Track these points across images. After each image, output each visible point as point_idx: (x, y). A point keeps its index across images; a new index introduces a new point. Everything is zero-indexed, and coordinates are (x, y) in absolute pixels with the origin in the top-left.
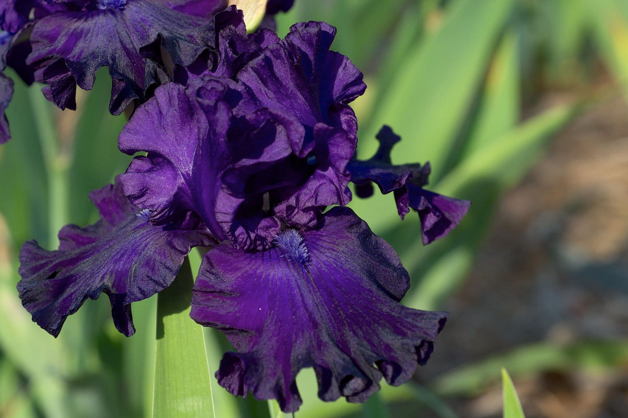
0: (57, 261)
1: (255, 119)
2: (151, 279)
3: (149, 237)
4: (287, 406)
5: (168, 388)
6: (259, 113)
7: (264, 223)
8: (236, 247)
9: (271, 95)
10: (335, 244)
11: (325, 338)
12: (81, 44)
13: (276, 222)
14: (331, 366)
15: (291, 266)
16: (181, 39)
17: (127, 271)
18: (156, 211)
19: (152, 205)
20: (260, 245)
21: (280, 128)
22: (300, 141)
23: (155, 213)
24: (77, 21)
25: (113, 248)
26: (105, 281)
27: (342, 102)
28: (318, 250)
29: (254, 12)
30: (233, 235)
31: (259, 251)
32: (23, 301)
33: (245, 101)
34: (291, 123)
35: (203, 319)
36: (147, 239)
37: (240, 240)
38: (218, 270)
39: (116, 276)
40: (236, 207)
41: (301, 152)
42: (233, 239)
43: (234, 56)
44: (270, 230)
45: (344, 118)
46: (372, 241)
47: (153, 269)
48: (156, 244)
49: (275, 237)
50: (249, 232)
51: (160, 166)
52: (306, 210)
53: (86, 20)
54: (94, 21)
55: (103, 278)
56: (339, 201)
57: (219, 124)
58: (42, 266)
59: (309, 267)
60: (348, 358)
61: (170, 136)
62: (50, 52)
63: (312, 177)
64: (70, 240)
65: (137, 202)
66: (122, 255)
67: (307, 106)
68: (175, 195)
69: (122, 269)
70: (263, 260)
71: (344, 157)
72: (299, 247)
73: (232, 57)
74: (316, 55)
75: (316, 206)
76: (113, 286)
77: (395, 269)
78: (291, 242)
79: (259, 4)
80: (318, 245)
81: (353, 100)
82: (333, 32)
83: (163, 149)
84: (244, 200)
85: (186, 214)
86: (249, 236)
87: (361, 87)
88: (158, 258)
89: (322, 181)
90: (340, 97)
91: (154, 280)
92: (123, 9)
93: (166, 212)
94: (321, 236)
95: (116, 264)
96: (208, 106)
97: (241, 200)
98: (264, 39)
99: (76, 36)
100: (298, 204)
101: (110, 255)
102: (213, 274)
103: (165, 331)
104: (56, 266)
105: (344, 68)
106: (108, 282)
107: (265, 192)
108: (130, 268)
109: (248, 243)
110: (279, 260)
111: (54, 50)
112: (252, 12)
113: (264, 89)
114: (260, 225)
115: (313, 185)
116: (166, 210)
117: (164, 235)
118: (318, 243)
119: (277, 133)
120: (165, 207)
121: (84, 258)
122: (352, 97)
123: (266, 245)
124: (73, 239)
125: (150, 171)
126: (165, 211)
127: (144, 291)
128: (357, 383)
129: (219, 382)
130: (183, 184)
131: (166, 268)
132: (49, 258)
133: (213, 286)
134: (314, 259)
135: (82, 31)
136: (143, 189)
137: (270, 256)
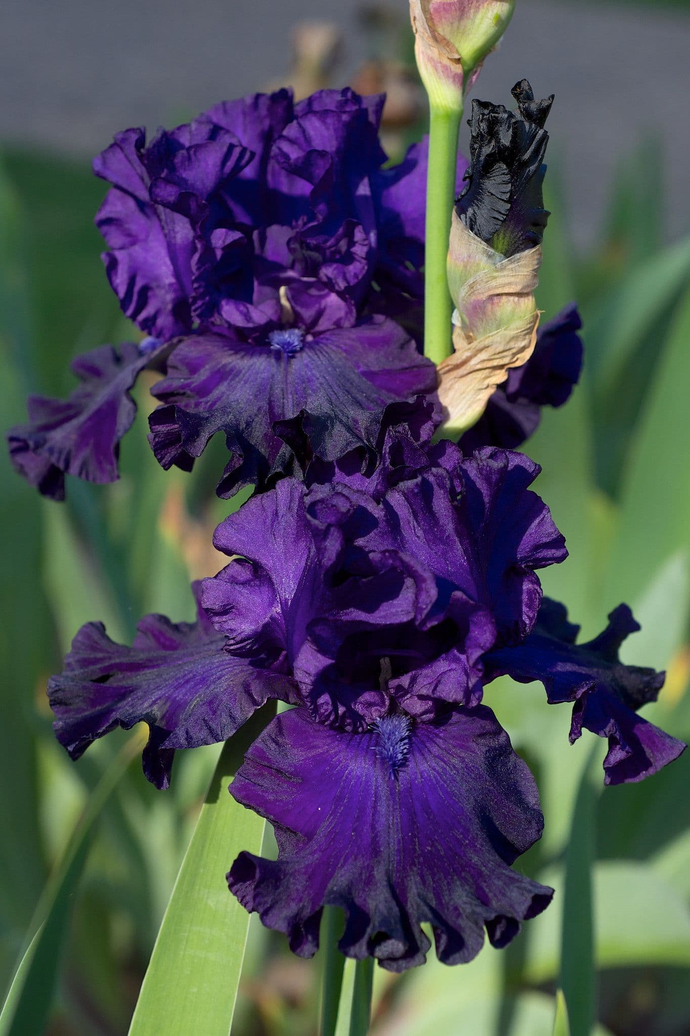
0: (117, 661)
1: (380, 561)
2: (207, 725)
3: (228, 668)
4: (302, 947)
5: (202, 871)
6: (387, 554)
7: (368, 696)
8: (315, 719)
9: (420, 533)
10: (448, 753)
11: (379, 874)
12: (222, 388)
13: (383, 702)
14: (371, 913)
15: (378, 765)
16: (341, 421)
17: (186, 703)
18: (233, 639)
19: (231, 630)
20: (349, 724)
21: (409, 582)
22: (427, 607)
23: (232, 642)
24: (231, 355)
25: (182, 668)
26: (155, 707)
27: (525, 567)
28: (423, 755)
29: (469, 406)
30: (314, 702)
31: (347, 732)
32: (51, 701)
33: (380, 532)
34: (424, 580)
35: (244, 798)
36: (225, 669)
37: (322, 711)
38: (286, 741)
39: (171, 705)
40: (321, 668)
41: (424, 622)
42: (312, 707)
43: (391, 467)
44: (373, 709)
45: (526, 586)
46: (509, 762)
47: (214, 713)
48: (232, 681)
49: (376, 720)
50: (338, 704)
51: (260, 581)
52: (421, 697)
53: (242, 358)
54: (251, 362)
55: (154, 703)
56: (464, 700)
57: (327, 555)
58: (96, 661)
59: (401, 773)
60: (396, 909)
61: (279, 546)
62: (183, 387)
63: (444, 655)
64: (150, 636)
65: (217, 619)
66: (187, 682)
67: (465, 560)
68: (266, 626)
69: (181, 699)
70: (348, 745)
71: (482, 645)
72: (397, 744)
73: (388, 467)
74: (494, 497)
75: (432, 696)
76: (163, 717)
77: (526, 808)
78: (392, 733)
79: (478, 397)
80: (426, 747)
81: (544, 566)
82: (534, 470)
83: (267, 562)
84: (333, 661)
85: (280, 653)
86: (335, 709)
87: (558, 553)
88: (225, 698)
89: (454, 666)
90: (525, 557)
91: (210, 727)
92: (293, 357)
93: (248, 644)
94: (437, 736)
95: (177, 689)
96: (316, 528)
97: (330, 661)
98: (445, 453)
99: (221, 375)
100: (413, 686)
101: (176, 675)
102: (277, 743)
103: (220, 796)
104: (112, 667)
105: (539, 523)
106: (157, 711)
107: (384, 656)
108: (191, 700)
109: (332, 718)
110: (367, 752)
111: (188, 385)
112: (467, 406)
113: (413, 523)
114: (361, 699)
115: (442, 666)
116: (249, 641)
117: (247, 671)
118: (427, 745)
119: (404, 587)
120: (248, 638)
121: (148, 667)
122: (543, 563)
123: (359, 727)
124: (154, 636)
125: (244, 583)
126: (247, 642)
127: (191, 738)
128: (395, 946)
129: (231, 887)
130: (278, 613)
131: (231, 716)
132: (108, 652)
133: (269, 760)
134: (411, 765)
135: (232, 370)
136: (228, 605)
137: (359, 743)
